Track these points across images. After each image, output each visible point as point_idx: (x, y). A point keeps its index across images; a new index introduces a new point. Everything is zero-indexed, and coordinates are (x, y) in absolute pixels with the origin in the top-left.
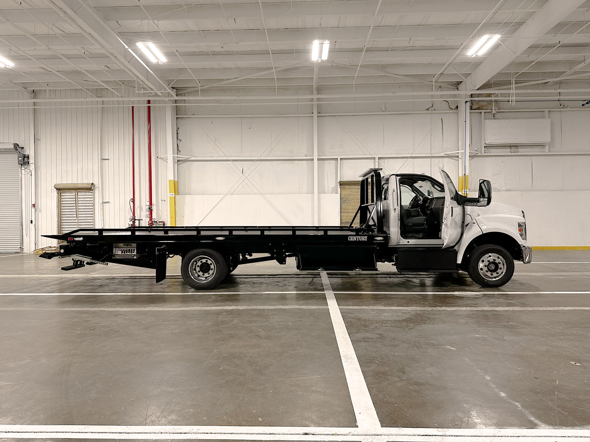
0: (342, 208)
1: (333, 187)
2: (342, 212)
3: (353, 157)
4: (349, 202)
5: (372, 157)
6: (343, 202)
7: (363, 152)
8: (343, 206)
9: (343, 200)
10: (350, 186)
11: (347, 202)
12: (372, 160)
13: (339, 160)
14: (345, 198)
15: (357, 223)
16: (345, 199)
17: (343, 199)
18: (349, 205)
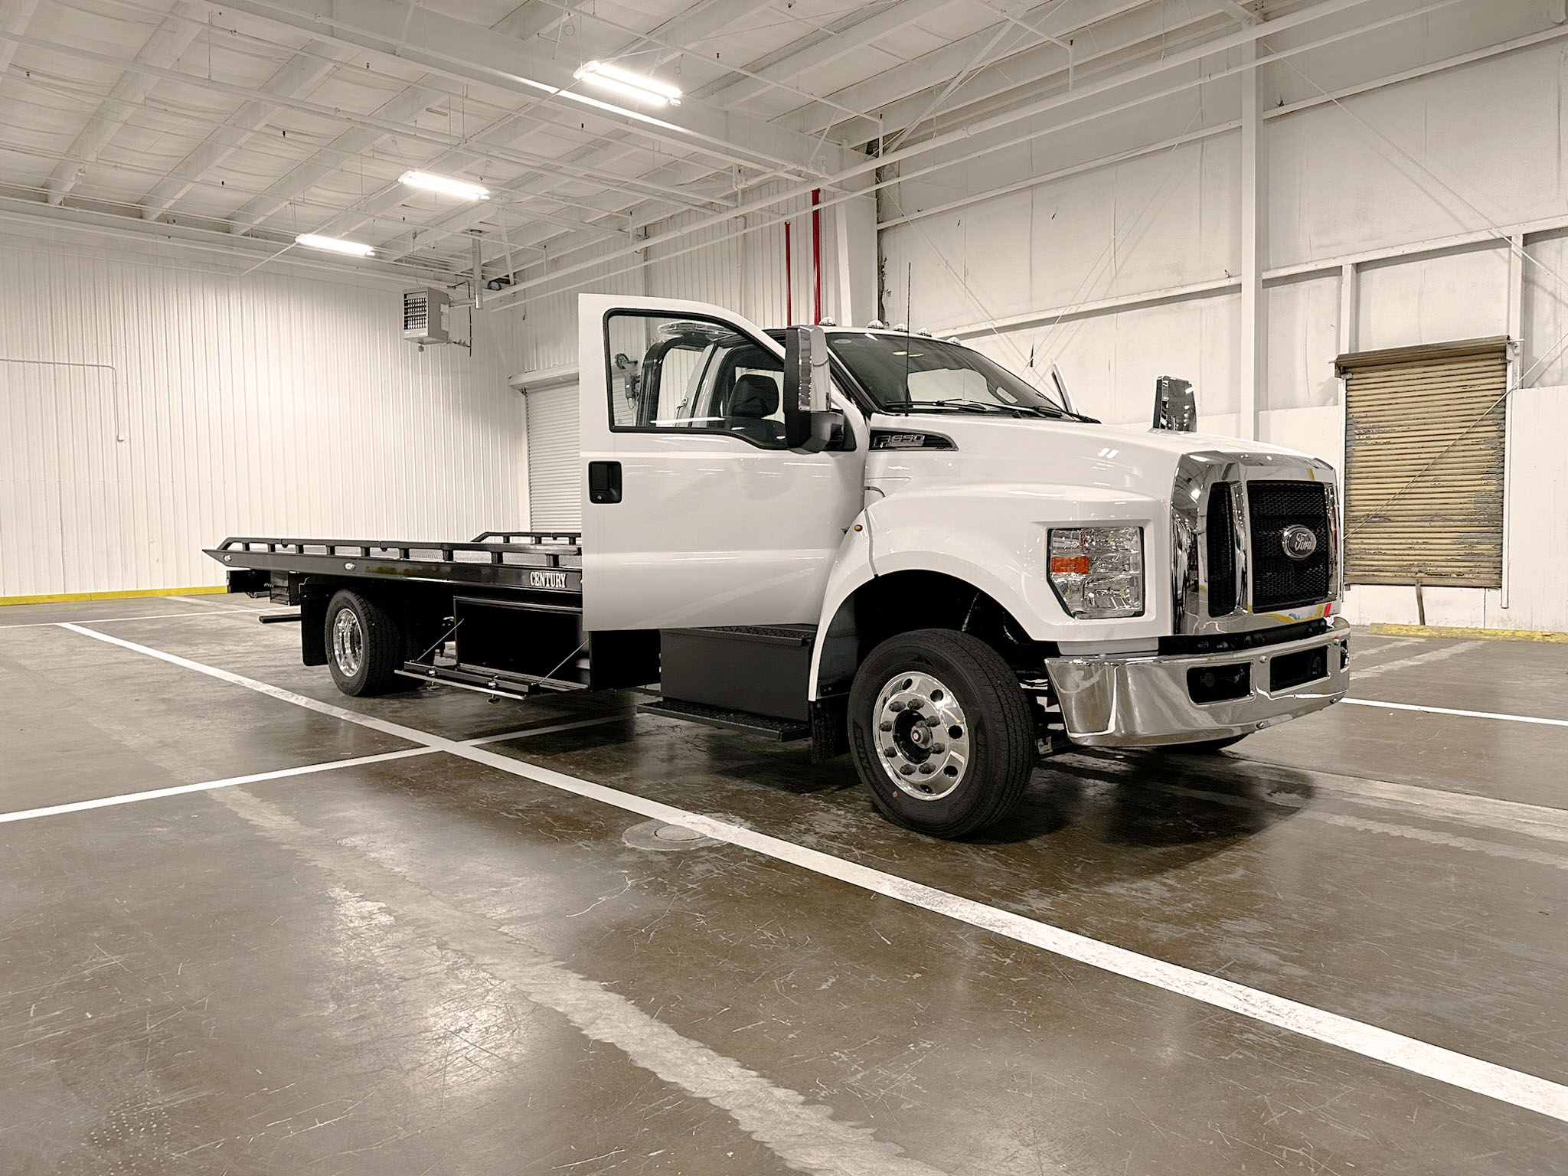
0: (1355, 459)
1: (1324, 380)
2: (1353, 476)
3: (1406, 252)
4: (1384, 435)
5: (1492, 237)
6: (1357, 437)
7: (1458, 221)
8: (1357, 454)
9: (1357, 429)
10: (1389, 370)
11: (1377, 436)
12: (1498, 250)
13: (1348, 273)
14: (1366, 419)
15: (1415, 518)
16: (1368, 425)
17: (1360, 426)
18: (1384, 447)
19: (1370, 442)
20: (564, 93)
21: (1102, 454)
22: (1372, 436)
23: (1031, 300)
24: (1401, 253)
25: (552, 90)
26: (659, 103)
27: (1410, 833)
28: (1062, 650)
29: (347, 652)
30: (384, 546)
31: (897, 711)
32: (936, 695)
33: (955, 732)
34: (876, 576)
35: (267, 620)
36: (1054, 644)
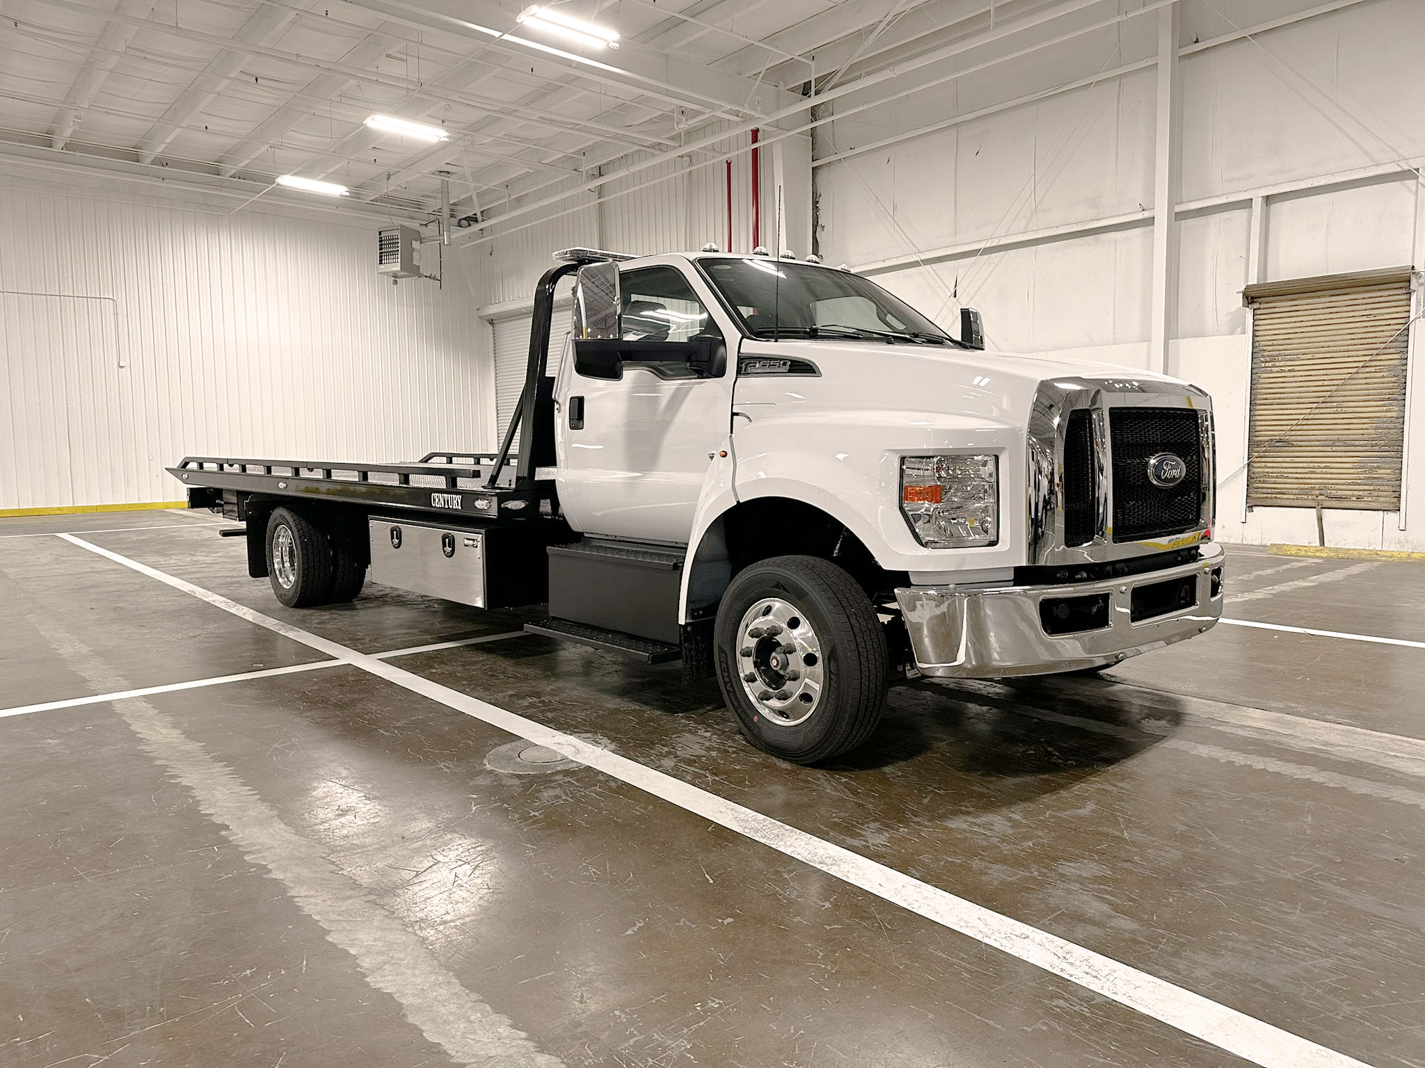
0: (1260, 386)
1: (1233, 310)
2: (1258, 402)
3: (1315, 185)
4: (1289, 363)
5: (1399, 169)
6: (1263, 365)
7: (1367, 153)
8: (1263, 381)
9: (1263, 356)
10: (1296, 300)
11: (1282, 363)
12: (1406, 182)
13: (1258, 205)
14: (1272, 348)
15: (1317, 443)
16: (1274, 353)
17: (1266, 354)
18: (1288, 374)
19: (1275, 369)
20: (507, 37)
21: (976, 382)
22: (1277, 364)
23: (956, 234)
24: (1310, 186)
25: (497, 34)
26: (599, 46)
27: (1274, 765)
28: (913, 580)
29: (285, 565)
30: (311, 467)
31: (757, 637)
32: (794, 623)
33: (810, 660)
34: (738, 502)
35: (226, 534)
36: (905, 574)
